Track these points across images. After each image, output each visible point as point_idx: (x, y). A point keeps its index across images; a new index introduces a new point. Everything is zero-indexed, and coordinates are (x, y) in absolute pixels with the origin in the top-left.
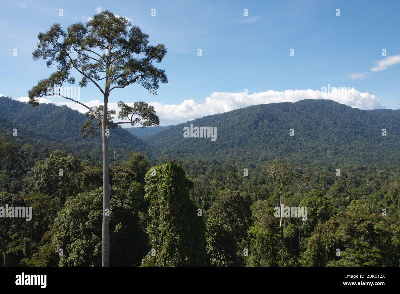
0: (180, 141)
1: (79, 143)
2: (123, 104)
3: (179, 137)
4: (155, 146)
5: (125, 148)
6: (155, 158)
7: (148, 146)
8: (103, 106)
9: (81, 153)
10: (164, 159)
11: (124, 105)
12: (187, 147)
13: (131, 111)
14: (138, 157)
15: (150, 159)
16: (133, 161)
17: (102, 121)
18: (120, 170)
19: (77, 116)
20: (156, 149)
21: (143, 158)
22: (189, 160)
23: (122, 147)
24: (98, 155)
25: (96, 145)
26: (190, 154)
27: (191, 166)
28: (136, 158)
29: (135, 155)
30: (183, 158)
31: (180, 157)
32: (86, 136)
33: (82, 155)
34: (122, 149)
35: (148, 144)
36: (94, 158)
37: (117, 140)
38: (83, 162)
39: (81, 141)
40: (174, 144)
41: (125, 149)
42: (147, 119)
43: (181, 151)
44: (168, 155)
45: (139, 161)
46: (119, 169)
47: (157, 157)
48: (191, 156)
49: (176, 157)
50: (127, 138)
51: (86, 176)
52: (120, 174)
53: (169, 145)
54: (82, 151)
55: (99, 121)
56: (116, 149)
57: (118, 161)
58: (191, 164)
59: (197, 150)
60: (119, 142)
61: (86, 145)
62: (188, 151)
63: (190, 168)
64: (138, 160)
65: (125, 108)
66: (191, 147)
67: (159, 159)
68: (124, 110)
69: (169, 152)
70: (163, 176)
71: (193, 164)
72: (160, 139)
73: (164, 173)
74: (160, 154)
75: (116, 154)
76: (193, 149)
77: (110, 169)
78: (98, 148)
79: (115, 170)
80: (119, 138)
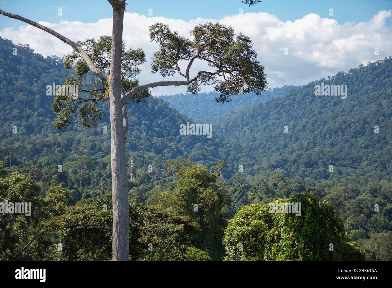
0: (314, 131)
1: (37, 138)
2: (165, 32)
3: (311, 121)
4: (244, 145)
5: (159, 151)
6: (244, 180)
7: (223, 146)
8: (109, 38)
9: (41, 167)
10: (270, 184)
11: (169, 35)
12: (335, 149)
13: (186, 52)
14: (198, 177)
15: (229, 182)
16: (186, 187)
17: (110, 79)
18: (160, 216)
19: (28, 65)
20: (247, 155)
21: (213, 179)
22: (342, 188)
23: (152, 150)
24: (87, 171)
25: (83, 144)
26: (345, 170)
27: (349, 204)
28: (193, 180)
29: (189, 171)
30: (324, 182)
31: (316, 179)
32: (66, 121)
33: (43, 171)
34: (152, 154)
35: (224, 139)
36: (77, 180)
37: (138, 129)
38: (52, 191)
39: (40, 132)
40: (297, 139)
41: (160, 155)
42: (230, 72)
43: (319, 159)
44: (279, 171)
45: (202, 190)
46: (156, 213)
47: (248, 178)
48: (348, 174)
49: (303, 176)
50: (166, 124)
51: (67, 227)
52: (161, 225)
53: (282, 142)
54: (43, 160)
55: (99, 80)
56: (135, 153)
57: (141, 187)
58: (350, 198)
59: (367, 159)
60: (144, 134)
61: (54, 144)
62: (338, 160)
63: (344, 211)
64: (200, 186)
65: (168, 41)
66: (346, 149)
67: (254, 184)
68: (167, 50)
69: (282, 164)
70: (279, 235)
71: (354, 198)
72: (257, 125)
73: (282, 226)
74: (258, 169)
75: (136, 167)
76: (353, 156)
77: (130, 213)
78: (85, 151)
79: (145, 213)
80: (144, 124)
